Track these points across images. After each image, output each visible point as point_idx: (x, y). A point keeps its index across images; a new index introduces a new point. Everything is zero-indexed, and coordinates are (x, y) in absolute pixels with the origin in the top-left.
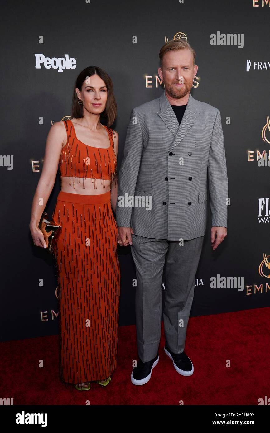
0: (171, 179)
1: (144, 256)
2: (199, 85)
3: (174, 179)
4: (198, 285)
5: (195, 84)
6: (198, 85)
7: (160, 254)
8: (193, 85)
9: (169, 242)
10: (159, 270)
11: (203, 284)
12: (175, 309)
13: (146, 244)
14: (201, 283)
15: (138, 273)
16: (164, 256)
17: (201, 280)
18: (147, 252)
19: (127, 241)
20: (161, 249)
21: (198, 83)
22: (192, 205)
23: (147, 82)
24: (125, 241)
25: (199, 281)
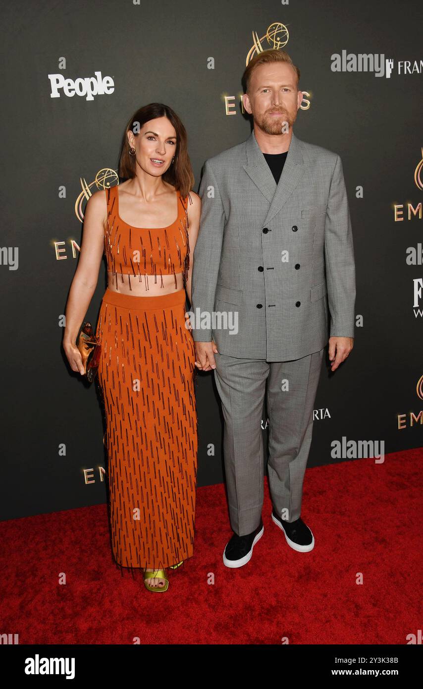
0: (268, 269)
1: (232, 385)
2: (310, 104)
3: (273, 268)
4: (322, 418)
5: (304, 104)
6: (308, 105)
7: (256, 380)
8: (301, 106)
9: (270, 363)
10: (256, 404)
11: (330, 417)
12: (285, 458)
13: (234, 367)
14: (327, 414)
15: (226, 411)
16: (262, 383)
17: (327, 410)
18: (237, 379)
19: (208, 364)
20: (258, 374)
21: (309, 103)
22: (301, 306)
23: (227, 106)
24: (204, 364)
25: (324, 412)
